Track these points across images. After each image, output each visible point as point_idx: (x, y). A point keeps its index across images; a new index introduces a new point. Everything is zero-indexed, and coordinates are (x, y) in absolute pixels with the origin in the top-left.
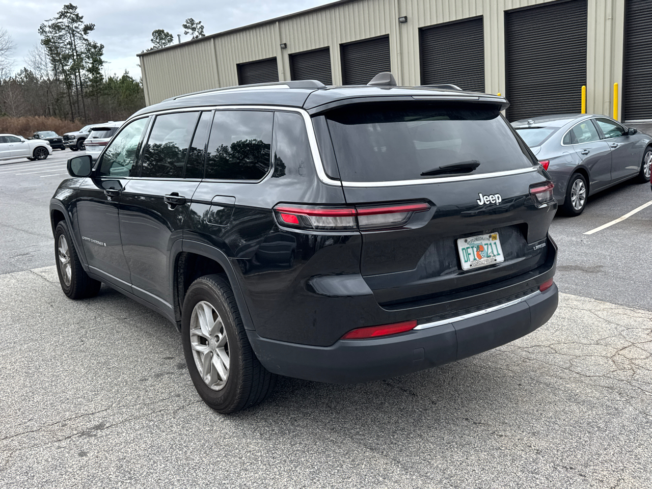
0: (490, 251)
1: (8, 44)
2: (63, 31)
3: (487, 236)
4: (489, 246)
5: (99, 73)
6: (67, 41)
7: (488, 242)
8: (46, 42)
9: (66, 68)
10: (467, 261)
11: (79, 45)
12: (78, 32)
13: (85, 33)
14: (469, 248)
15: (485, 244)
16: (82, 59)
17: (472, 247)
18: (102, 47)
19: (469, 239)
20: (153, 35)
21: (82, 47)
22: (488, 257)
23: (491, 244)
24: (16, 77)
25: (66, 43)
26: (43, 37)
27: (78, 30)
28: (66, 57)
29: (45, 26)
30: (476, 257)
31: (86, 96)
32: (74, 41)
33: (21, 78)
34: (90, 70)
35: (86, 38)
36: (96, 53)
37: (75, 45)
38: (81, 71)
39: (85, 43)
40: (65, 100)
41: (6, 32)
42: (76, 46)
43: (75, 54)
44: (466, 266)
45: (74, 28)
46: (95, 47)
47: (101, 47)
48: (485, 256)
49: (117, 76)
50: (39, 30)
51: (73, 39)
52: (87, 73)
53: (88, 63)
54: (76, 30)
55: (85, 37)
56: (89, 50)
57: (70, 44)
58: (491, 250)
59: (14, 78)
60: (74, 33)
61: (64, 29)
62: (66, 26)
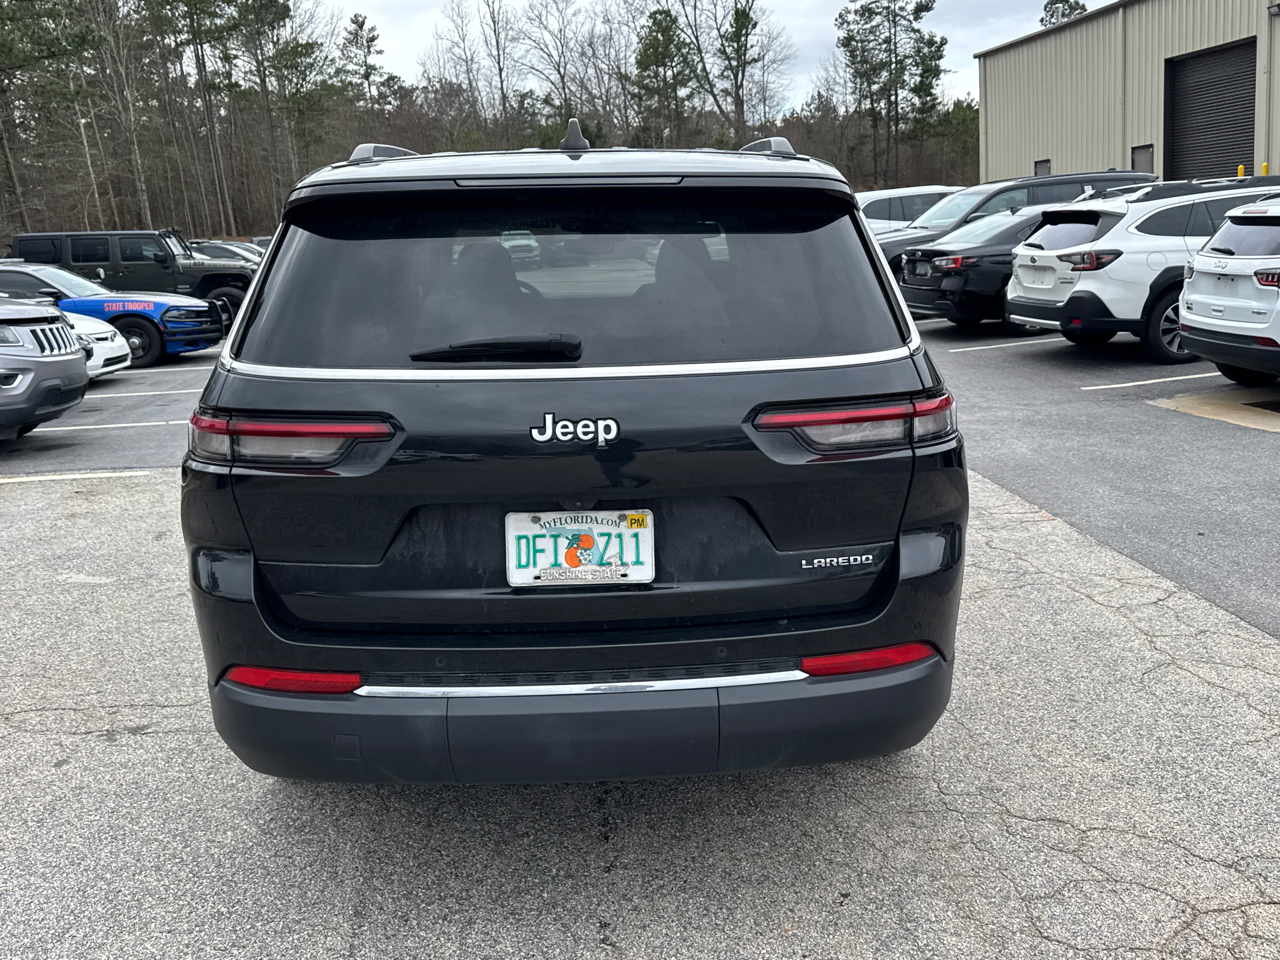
0: (613, 549)
1: (785, 51)
2: (878, 17)
3: (614, 515)
4: (615, 541)
5: (931, 94)
6: (882, 36)
7: (614, 531)
8: (846, 42)
9: (875, 87)
10: (527, 566)
11: (902, 42)
12: (904, 18)
13: (916, 19)
14: (543, 536)
15: (602, 535)
16: (904, 69)
17: (555, 537)
18: (944, 42)
19: (546, 517)
20: (1045, 10)
21: (908, 46)
22: (601, 564)
23: (619, 536)
24: (802, 110)
25: (880, 41)
26: (842, 34)
27: (905, 14)
28: (878, 68)
29: (849, 12)
30: (562, 559)
31: (902, 139)
32: (895, 35)
33: (810, 111)
34: (915, 90)
35: (916, 28)
36: (930, 55)
37: (895, 44)
38: (900, 91)
39: (914, 36)
40: (868, 148)
41: (784, 29)
42: (898, 45)
43: (894, 60)
44: (518, 577)
45: (897, 11)
46: (931, 43)
47: (941, 42)
48: (595, 561)
49: (971, 97)
50: (836, 20)
51: (893, 31)
52: (911, 95)
53: (912, 77)
54: (902, 13)
55: (916, 25)
56: (919, 51)
57: (887, 41)
58: (618, 550)
59: (799, 112)
60: (897, 19)
61: (880, 13)
62: (884, 8)
